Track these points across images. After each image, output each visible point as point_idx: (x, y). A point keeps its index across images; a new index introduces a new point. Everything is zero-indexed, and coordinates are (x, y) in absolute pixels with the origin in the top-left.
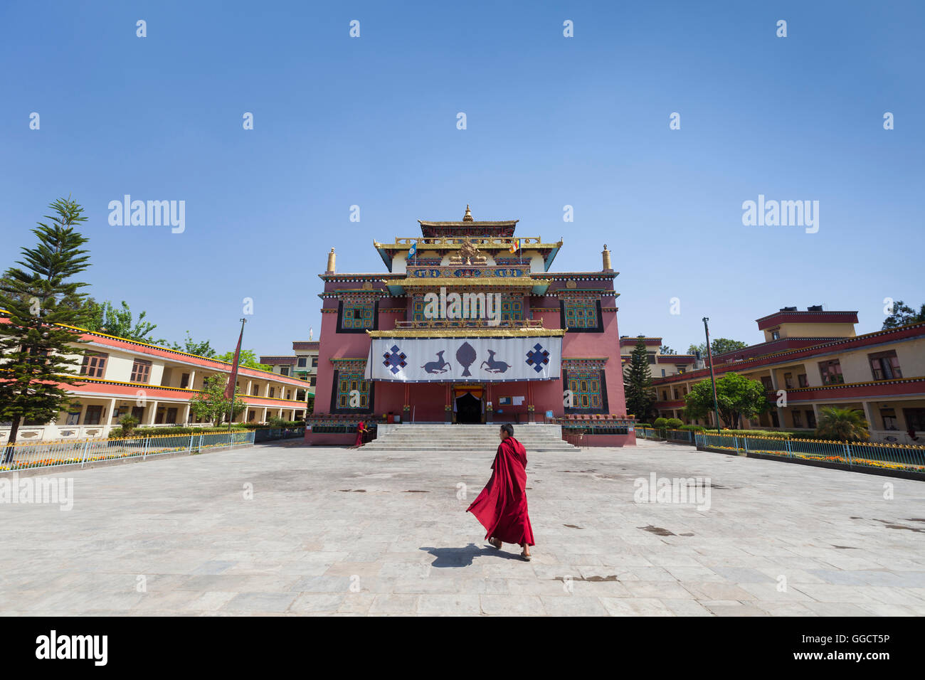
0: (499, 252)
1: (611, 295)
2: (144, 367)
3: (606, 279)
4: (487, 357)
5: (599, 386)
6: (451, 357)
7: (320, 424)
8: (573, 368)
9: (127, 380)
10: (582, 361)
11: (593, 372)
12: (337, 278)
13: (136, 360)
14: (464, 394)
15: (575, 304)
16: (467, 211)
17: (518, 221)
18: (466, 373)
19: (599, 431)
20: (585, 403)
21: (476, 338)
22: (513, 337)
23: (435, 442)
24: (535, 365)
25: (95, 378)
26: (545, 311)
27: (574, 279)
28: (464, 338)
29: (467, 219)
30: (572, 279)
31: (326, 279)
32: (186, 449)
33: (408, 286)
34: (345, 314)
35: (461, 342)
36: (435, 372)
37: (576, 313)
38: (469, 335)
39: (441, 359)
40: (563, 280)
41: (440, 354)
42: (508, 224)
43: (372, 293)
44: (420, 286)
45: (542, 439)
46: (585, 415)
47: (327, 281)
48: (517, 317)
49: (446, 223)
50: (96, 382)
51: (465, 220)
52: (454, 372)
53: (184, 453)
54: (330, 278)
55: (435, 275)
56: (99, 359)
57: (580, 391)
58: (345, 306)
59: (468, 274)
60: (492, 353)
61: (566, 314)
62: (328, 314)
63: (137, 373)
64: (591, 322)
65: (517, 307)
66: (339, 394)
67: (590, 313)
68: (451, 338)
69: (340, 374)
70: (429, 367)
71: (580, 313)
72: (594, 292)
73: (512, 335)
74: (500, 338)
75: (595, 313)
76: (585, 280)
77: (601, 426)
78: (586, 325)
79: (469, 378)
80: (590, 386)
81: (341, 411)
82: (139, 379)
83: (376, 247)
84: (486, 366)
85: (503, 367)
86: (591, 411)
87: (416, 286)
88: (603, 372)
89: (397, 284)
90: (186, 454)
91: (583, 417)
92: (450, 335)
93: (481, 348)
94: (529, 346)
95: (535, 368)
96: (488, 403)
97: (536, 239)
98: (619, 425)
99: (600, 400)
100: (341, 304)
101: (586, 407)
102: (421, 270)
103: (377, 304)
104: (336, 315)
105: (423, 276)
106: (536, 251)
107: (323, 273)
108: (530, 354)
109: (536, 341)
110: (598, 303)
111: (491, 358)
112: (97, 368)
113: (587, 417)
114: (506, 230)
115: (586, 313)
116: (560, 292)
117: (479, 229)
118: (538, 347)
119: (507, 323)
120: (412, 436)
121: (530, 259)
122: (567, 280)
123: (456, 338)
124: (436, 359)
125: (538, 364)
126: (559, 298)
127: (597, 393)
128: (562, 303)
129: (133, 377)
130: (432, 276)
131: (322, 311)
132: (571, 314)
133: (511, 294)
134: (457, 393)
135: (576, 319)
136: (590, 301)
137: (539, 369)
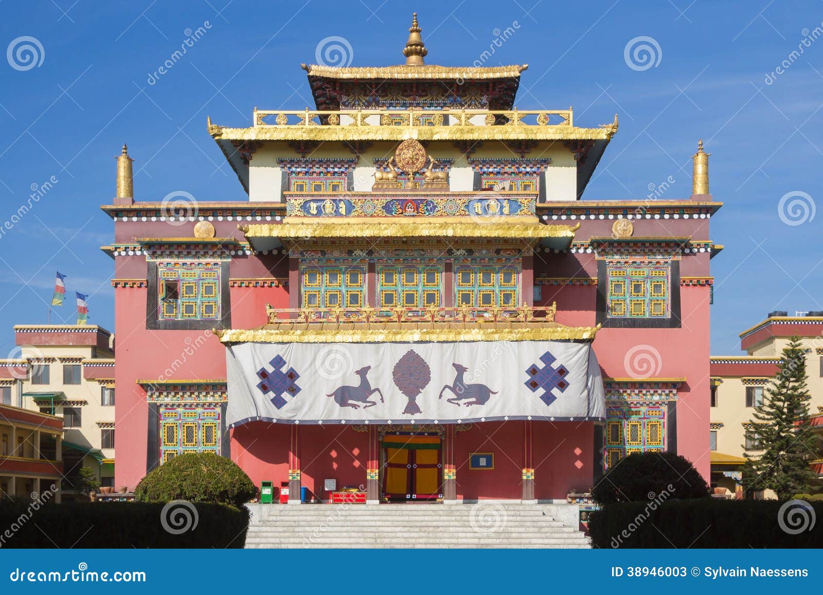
4: (450, 377)
6: (383, 378)
10: (634, 385)
15: (629, 269)
18: (412, 408)
21: (430, 342)
24: (542, 392)
26: (566, 285)
28: (407, 342)
35: (402, 350)
36: (354, 406)
37: (628, 287)
38: (417, 337)
39: (365, 382)
41: (363, 372)
48: (507, 300)
52: (390, 406)
59: (410, 211)
60: (460, 370)
61: (610, 289)
64: (658, 306)
65: (507, 278)
67: (657, 287)
70: (343, 396)
71: (637, 288)
72: (668, 245)
75: (666, 289)
78: (647, 313)
79: (418, 416)
84: (449, 394)
85: (481, 394)
93: (439, 362)
94: (532, 355)
95: (542, 397)
108: (533, 371)
109: (543, 348)
110: (675, 266)
111: (459, 379)
115: (648, 287)
118: (548, 358)
119: (487, 312)
123: (390, 343)
124: (355, 382)
125: (548, 389)
126: (598, 257)
128: (602, 267)
130: (338, 213)
132: (618, 289)
133: (497, 252)
134: (390, 450)
135: (628, 301)
136: (658, 262)
137: (549, 399)
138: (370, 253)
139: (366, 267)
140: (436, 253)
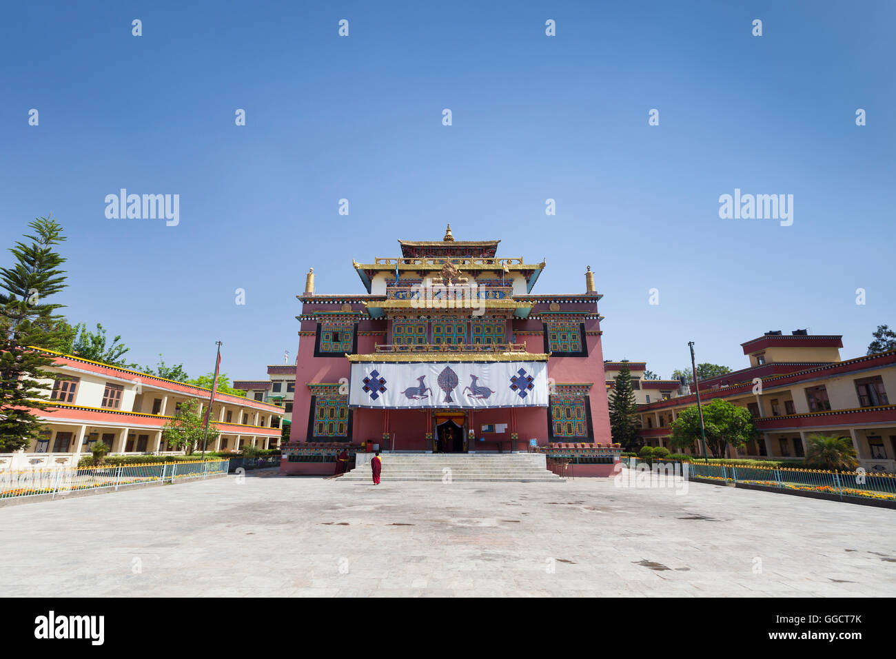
0: (480, 273)
1: (595, 318)
2: (116, 392)
3: (590, 302)
5: (583, 413)
6: (432, 382)
7: (296, 452)
8: (556, 394)
9: (98, 405)
10: (566, 387)
11: (577, 399)
12: (315, 299)
13: (107, 384)
14: (445, 421)
15: (559, 327)
16: (447, 231)
17: (499, 241)
18: (449, 399)
19: (584, 461)
20: (570, 431)
21: (458, 362)
22: (496, 362)
24: (519, 390)
25: (65, 403)
26: (528, 335)
27: (558, 302)
28: (445, 362)
29: (447, 239)
30: (555, 301)
31: (304, 300)
32: (159, 479)
33: (388, 308)
34: (323, 336)
36: (415, 398)
37: (559, 337)
38: (451, 359)
39: (422, 385)
40: (546, 302)
41: (421, 379)
42: (489, 245)
43: (351, 315)
44: (401, 308)
45: (526, 469)
46: (569, 444)
47: (305, 303)
48: (499, 341)
49: (427, 243)
50: (67, 407)
51: (445, 240)
52: (437, 398)
53: (156, 483)
54: (308, 299)
56: (70, 383)
57: (564, 418)
58: (323, 329)
60: (475, 378)
61: (550, 337)
62: (306, 337)
63: (108, 398)
64: (575, 346)
65: (499, 330)
66: (316, 420)
67: (574, 337)
68: (432, 362)
69: (318, 400)
70: (410, 393)
71: (564, 337)
72: (578, 315)
73: (495, 360)
74: (483, 362)
75: (579, 337)
76: (569, 302)
77: (586, 455)
78: (570, 349)
79: (451, 404)
80: (573, 413)
81: (319, 439)
82: (110, 405)
83: (356, 267)
84: (468, 392)
85: (486, 393)
86: (575, 440)
87: (396, 308)
88: (587, 399)
89: (378, 306)
90: (158, 484)
91: (567, 446)
92: (431, 359)
93: (463, 373)
94: (513, 369)
95: (519, 394)
96: (470, 431)
97: (518, 260)
98: (604, 454)
99: (584, 428)
100: (319, 326)
101: (570, 435)
102: (402, 292)
103: (356, 326)
104: (314, 338)
105: (403, 298)
106: (519, 273)
107: (301, 295)
108: (514, 379)
109: (520, 366)
110: (582, 326)
111: (474, 384)
112: (68, 392)
113: (571, 445)
114: (488, 250)
115: (569, 336)
116: (543, 315)
117: (460, 250)
118: (522, 372)
119: (489, 347)
120: (392, 465)
121: (512, 281)
122: (551, 302)
123: (438, 362)
124: (417, 384)
125: (523, 389)
126: (543, 321)
127: (582, 420)
128: (545, 326)
129: (104, 402)
131: (300, 334)
132: (554, 337)
133: (494, 317)
134: (438, 420)
135: (560, 343)
136: (574, 324)
137: (523, 395)
138: (429, 317)
139: (427, 325)
140: (463, 317)
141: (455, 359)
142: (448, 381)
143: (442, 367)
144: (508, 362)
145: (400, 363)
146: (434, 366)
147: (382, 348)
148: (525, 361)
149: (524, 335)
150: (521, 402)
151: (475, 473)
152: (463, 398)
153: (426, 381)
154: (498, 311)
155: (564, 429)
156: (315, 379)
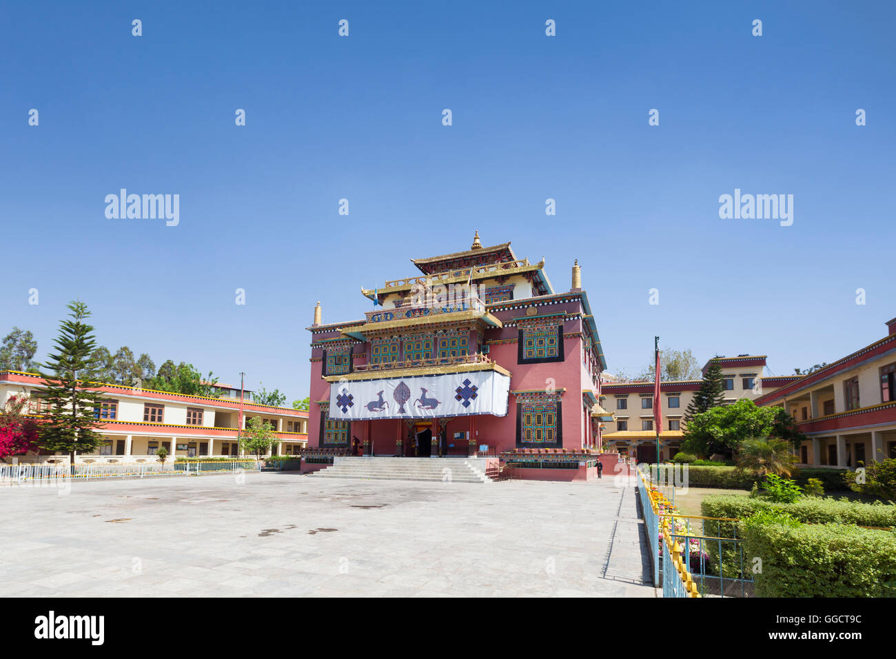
1: (576, 318)
2: (197, 413)
3: (572, 300)
5: (555, 419)
6: (389, 397)
8: (527, 401)
9: (184, 423)
10: (536, 393)
11: (550, 405)
12: (321, 329)
13: (188, 408)
14: (424, 430)
15: (537, 333)
16: (475, 239)
17: (509, 243)
18: (402, 410)
19: (547, 465)
20: (539, 437)
21: (411, 377)
23: (366, 472)
24: (463, 400)
25: (156, 423)
26: (502, 344)
27: (536, 305)
28: (400, 378)
29: (475, 247)
30: (533, 305)
31: (312, 331)
32: (184, 472)
33: (365, 332)
34: (328, 361)
36: (375, 410)
37: (536, 342)
38: (405, 375)
39: (381, 399)
40: (523, 307)
41: (380, 394)
42: (500, 249)
43: (346, 340)
44: (375, 331)
46: (533, 449)
47: (314, 333)
50: (151, 425)
51: (473, 248)
52: (391, 411)
53: (181, 475)
54: (316, 330)
55: (389, 318)
56: (157, 409)
57: (534, 424)
58: (328, 354)
59: (417, 314)
60: (424, 391)
61: (525, 343)
62: (315, 363)
63: (192, 418)
64: (552, 351)
65: (464, 342)
66: (326, 431)
67: (552, 341)
68: (390, 378)
70: (371, 406)
71: (541, 342)
72: (554, 317)
73: (443, 373)
74: (432, 375)
75: (556, 341)
76: (548, 304)
77: (550, 460)
78: (546, 355)
79: (404, 415)
80: (545, 419)
81: (329, 446)
82: (194, 422)
83: (364, 294)
84: (418, 403)
85: (434, 403)
86: (543, 445)
87: (371, 331)
88: (559, 404)
89: (356, 331)
90: (185, 475)
91: (531, 451)
92: (389, 376)
93: (414, 386)
94: (459, 381)
95: (463, 404)
96: (433, 438)
97: (522, 262)
98: (568, 459)
99: (555, 434)
100: (325, 353)
101: (539, 441)
102: (377, 315)
103: (352, 349)
104: (321, 362)
105: (379, 321)
107: (310, 326)
108: (459, 390)
109: (465, 377)
110: (561, 328)
111: (423, 396)
112: (157, 415)
113: (535, 451)
114: (502, 254)
115: (547, 341)
116: (518, 321)
117: (475, 258)
118: (467, 382)
120: (353, 466)
121: (513, 286)
122: (528, 306)
123: (394, 378)
124: (377, 399)
125: (466, 399)
126: (519, 328)
127: (553, 426)
128: (521, 332)
129: (188, 421)
130: (387, 319)
131: (311, 360)
132: (530, 343)
133: (458, 330)
134: (418, 428)
135: (536, 350)
136: (551, 328)
137: (467, 404)
138: (400, 336)
139: (399, 343)
140: (429, 333)
141: (408, 374)
142: (402, 394)
143: (398, 382)
144: (455, 373)
145: (364, 380)
146: (390, 381)
147: (359, 369)
148: (471, 372)
149: (499, 344)
150: (464, 411)
151: (412, 473)
152: (414, 410)
153: (384, 395)
154: (461, 324)
155: (534, 435)
156: (324, 397)
